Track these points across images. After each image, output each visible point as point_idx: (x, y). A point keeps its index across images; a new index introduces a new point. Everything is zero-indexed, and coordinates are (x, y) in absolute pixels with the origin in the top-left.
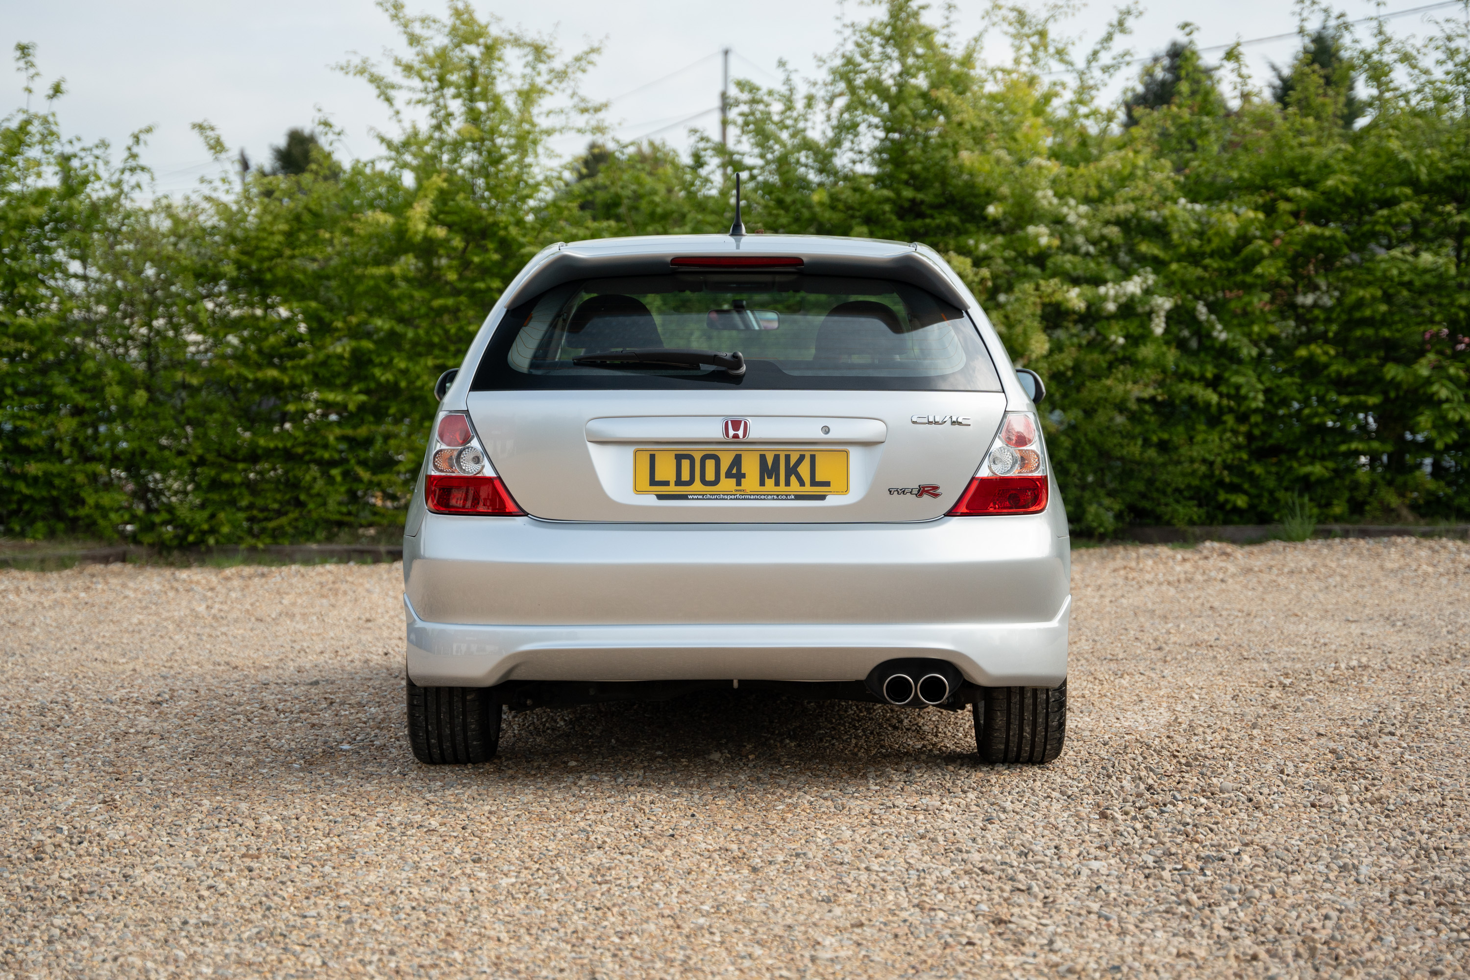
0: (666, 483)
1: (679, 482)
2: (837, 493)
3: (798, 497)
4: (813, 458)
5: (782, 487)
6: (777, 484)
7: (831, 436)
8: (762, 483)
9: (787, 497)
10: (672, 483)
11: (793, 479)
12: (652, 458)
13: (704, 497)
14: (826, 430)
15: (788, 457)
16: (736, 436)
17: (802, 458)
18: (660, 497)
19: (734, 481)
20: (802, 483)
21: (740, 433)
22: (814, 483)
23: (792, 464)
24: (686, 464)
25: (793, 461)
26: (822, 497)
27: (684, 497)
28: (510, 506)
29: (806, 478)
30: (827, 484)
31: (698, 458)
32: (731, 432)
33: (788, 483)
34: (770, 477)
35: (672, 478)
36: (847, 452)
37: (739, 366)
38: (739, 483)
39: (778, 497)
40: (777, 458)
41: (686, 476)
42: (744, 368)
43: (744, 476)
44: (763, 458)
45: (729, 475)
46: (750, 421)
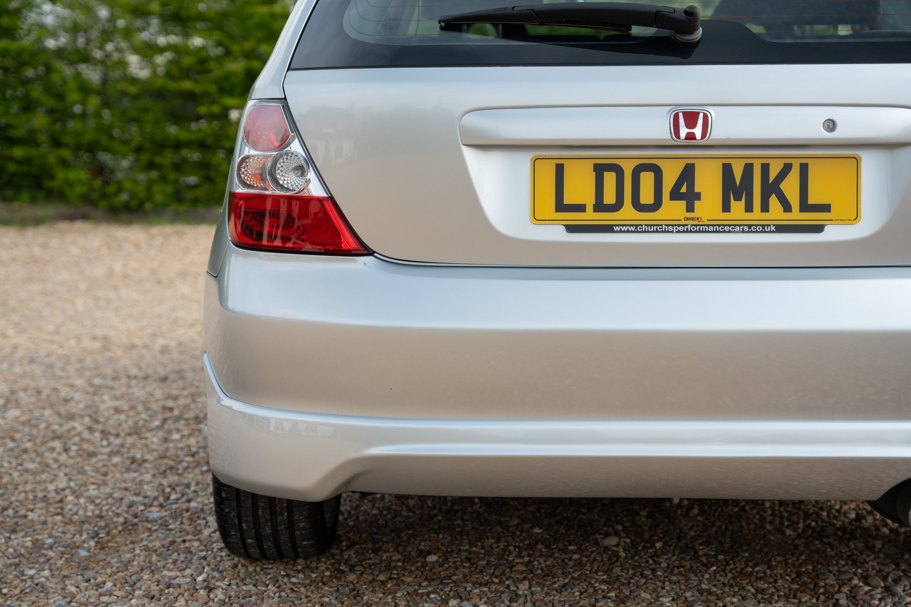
0: (581, 208)
1: (600, 206)
2: (842, 221)
3: (781, 229)
4: (804, 168)
5: (757, 214)
6: (749, 208)
7: (839, 134)
8: (726, 208)
9: (764, 229)
10: (590, 208)
11: (774, 201)
12: (560, 170)
13: (637, 229)
14: (831, 125)
15: (765, 168)
16: (691, 137)
17: (787, 168)
18: (571, 229)
19: (682, 204)
20: (787, 207)
21: (698, 131)
22: (805, 207)
23: (772, 178)
24: (610, 178)
25: (772, 176)
26: (818, 229)
27: (608, 229)
28: (349, 242)
29: (794, 199)
30: (826, 208)
31: (628, 168)
32: (684, 131)
33: (765, 208)
34: (738, 198)
35: (590, 201)
36: (857, 160)
37: (692, 30)
38: (690, 208)
39: (750, 229)
40: (748, 169)
41: (610, 198)
42: (700, 32)
43: (698, 196)
44: (727, 170)
45: (675, 195)
46: (712, 111)
